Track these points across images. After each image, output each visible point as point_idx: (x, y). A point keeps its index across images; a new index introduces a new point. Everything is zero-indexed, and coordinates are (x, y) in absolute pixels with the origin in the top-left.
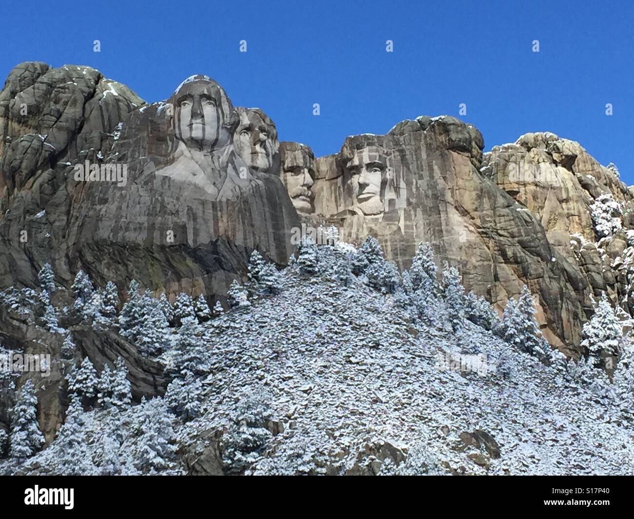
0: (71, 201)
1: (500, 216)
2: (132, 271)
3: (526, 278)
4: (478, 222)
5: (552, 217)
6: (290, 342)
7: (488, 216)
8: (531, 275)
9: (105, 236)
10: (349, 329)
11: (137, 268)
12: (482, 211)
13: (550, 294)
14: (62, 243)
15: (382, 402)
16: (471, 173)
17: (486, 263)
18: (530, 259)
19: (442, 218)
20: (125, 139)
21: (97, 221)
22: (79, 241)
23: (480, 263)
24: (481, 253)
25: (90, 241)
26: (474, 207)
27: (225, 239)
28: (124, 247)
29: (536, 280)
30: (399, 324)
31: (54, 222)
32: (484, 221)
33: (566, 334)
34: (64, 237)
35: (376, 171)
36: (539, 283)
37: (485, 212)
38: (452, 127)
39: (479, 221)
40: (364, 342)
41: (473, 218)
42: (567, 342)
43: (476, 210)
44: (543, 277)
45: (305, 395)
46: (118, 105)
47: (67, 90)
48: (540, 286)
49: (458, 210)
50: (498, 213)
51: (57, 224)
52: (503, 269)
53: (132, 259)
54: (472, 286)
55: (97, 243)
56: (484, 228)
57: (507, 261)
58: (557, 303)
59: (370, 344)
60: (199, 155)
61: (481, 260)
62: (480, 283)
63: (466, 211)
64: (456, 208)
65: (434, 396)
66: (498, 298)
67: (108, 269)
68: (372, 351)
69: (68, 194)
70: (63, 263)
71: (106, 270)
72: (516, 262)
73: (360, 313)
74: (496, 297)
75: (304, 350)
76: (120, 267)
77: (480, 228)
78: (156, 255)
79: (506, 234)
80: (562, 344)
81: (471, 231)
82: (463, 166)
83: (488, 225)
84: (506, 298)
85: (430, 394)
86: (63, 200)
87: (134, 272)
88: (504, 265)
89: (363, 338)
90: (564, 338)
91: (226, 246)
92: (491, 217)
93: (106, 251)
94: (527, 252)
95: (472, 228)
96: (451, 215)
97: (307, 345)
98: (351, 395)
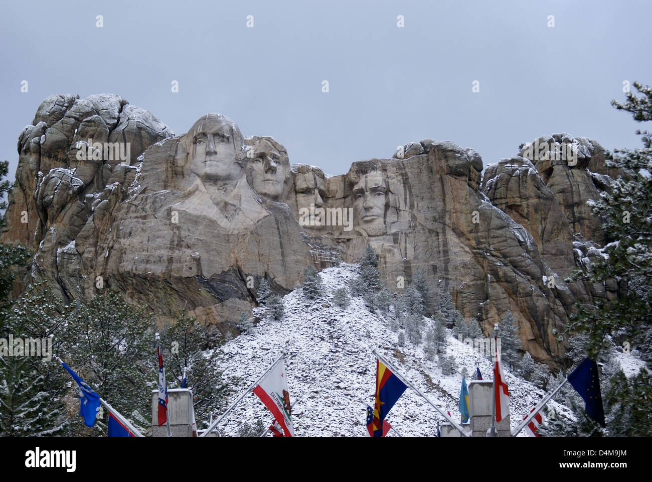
0: (98, 234)
1: (494, 237)
2: (153, 300)
3: (516, 296)
4: (473, 243)
5: (555, 227)
6: (289, 368)
7: (483, 238)
8: (520, 294)
9: (129, 268)
10: (341, 355)
11: (158, 297)
12: (477, 232)
13: (537, 312)
14: (90, 273)
15: (362, 425)
16: (468, 197)
17: (479, 282)
18: (520, 279)
19: (441, 240)
20: (146, 171)
21: (122, 254)
22: (105, 272)
23: (474, 282)
24: (475, 273)
25: (116, 273)
26: (470, 229)
27: (235, 268)
28: (146, 279)
29: (524, 299)
30: (387, 349)
31: (83, 253)
32: (479, 243)
33: (551, 347)
34: (92, 267)
35: (379, 194)
36: (526, 301)
37: (480, 234)
38: (450, 153)
39: (475, 242)
40: (353, 368)
41: (469, 240)
42: (553, 355)
43: (471, 232)
44: (531, 295)
45: (297, 419)
46: (140, 133)
47: (92, 124)
48: (528, 304)
49: (455, 232)
50: (492, 235)
51: (86, 255)
52: (495, 288)
53: (153, 289)
54: (465, 304)
55: (121, 275)
56: (479, 249)
57: (498, 280)
58: (543, 320)
59: (358, 370)
60: (213, 190)
61: (474, 280)
62: (473, 301)
63: (462, 233)
64: (453, 230)
65: (408, 418)
66: (489, 316)
67: (132, 298)
68: (359, 377)
69: (95, 227)
70: (91, 292)
71: (130, 299)
72: (507, 281)
73: (353, 339)
74: (487, 314)
75: (300, 376)
76: (142, 296)
77: (475, 249)
78: (174, 286)
79: (498, 254)
80: (548, 357)
81: (466, 252)
82: (459, 191)
83: (482, 246)
84: (496, 316)
85: (405, 416)
86: (91, 232)
87: (155, 301)
88: (495, 284)
89: (352, 364)
90: (550, 352)
91: (237, 275)
92: (486, 238)
93: (130, 282)
94: (518, 272)
95: (467, 249)
96: (448, 237)
97: (303, 371)
98: (336, 419)
